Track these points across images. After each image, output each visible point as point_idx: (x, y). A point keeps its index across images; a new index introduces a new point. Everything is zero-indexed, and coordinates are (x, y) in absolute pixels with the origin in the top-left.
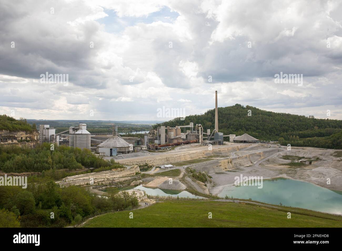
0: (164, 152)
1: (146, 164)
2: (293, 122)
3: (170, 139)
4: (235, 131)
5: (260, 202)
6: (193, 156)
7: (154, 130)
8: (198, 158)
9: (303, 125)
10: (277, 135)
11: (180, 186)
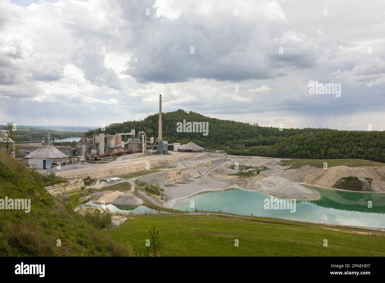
0: (106, 163)
1: (88, 177)
2: (238, 130)
3: (109, 149)
4: (179, 139)
5: (231, 214)
6: (138, 167)
7: (86, 138)
8: (144, 169)
9: (248, 133)
10: (222, 143)
11: (136, 201)
